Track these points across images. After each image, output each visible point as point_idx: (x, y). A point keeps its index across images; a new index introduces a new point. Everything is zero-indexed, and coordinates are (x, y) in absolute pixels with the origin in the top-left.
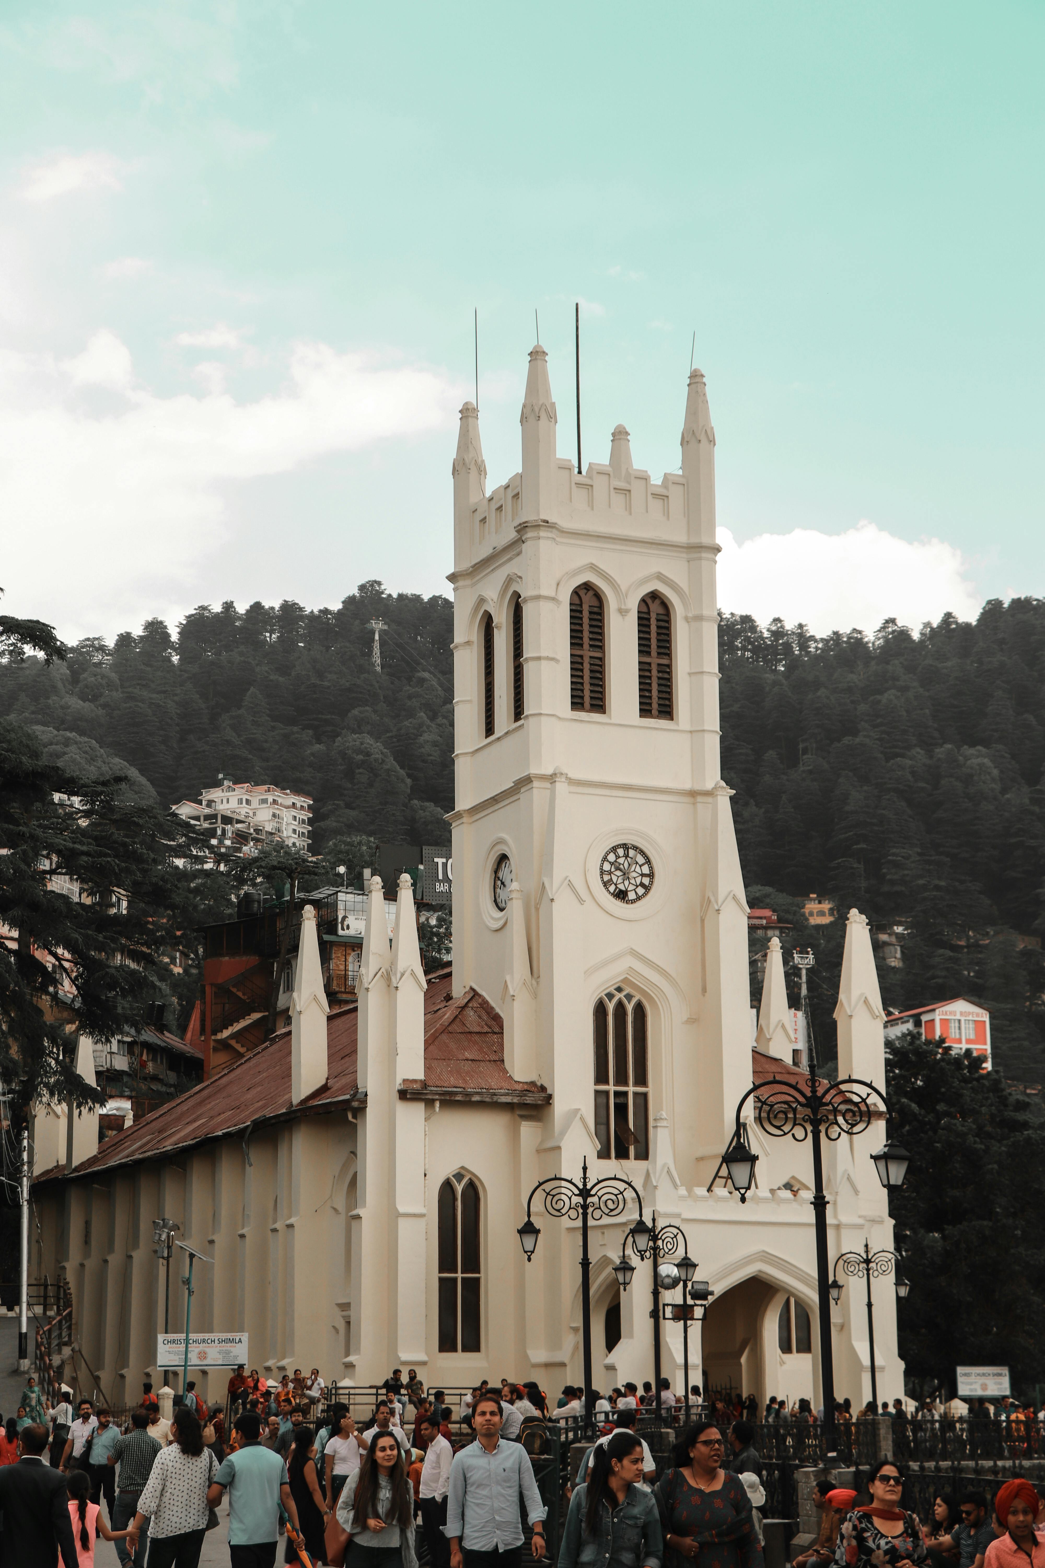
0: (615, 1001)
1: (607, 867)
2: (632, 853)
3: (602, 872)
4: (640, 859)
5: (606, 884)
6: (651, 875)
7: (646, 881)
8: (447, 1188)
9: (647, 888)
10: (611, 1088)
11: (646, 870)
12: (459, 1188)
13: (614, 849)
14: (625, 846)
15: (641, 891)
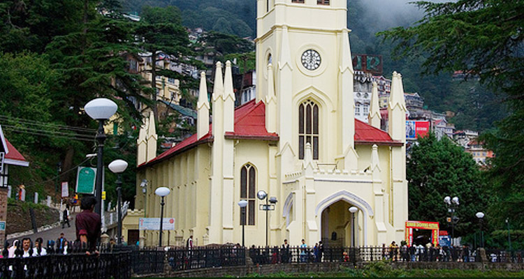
0: (307, 104)
1: (304, 57)
2: (313, 53)
3: (302, 59)
4: (316, 55)
5: (303, 64)
6: (320, 60)
7: (318, 62)
8: (244, 169)
9: (319, 65)
10: (305, 135)
11: (318, 58)
12: (248, 169)
13: (307, 51)
14: (311, 50)
15: (316, 66)
